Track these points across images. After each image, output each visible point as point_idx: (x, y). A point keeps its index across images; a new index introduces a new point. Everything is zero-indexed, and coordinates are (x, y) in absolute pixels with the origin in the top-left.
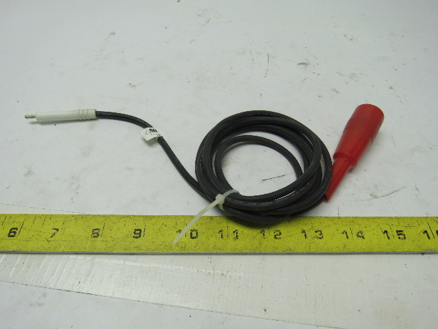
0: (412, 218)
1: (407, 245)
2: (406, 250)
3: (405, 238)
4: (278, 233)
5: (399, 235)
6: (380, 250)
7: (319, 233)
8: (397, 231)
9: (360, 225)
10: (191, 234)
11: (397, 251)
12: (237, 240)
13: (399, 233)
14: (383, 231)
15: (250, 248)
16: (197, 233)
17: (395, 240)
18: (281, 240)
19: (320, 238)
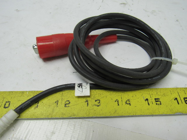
0: (166, 89)
1: (162, 109)
2: (161, 113)
3: (161, 104)
5: (156, 101)
6: (141, 113)
7: (98, 102)
8: (155, 99)
10: (5, 104)
11: (154, 114)
12: (36, 108)
13: (156, 100)
14: (145, 99)
15: (45, 114)
16: (9, 104)
17: (154, 106)
18: (69, 108)
19: (98, 106)
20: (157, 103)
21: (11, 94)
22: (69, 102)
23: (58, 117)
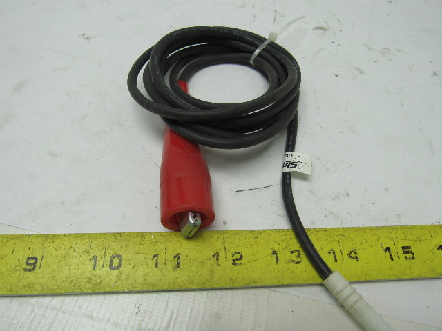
0: (422, 227)
1: (417, 267)
2: (414, 276)
3: (414, 258)
4: (238, 256)
5: (405, 253)
6: (379, 277)
7: (297, 254)
8: (403, 248)
9: (352, 240)
10: (111, 261)
11: (403, 278)
12: (178, 269)
13: (405, 250)
14: (385, 248)
15: (196, 281)
16: (120, 261)
17: (401, 261)
18: (243, 267)
19: (298, 263)
20: (407, 255)
21: (119, 238)
22: (239, 256)
23: (222, 285)
